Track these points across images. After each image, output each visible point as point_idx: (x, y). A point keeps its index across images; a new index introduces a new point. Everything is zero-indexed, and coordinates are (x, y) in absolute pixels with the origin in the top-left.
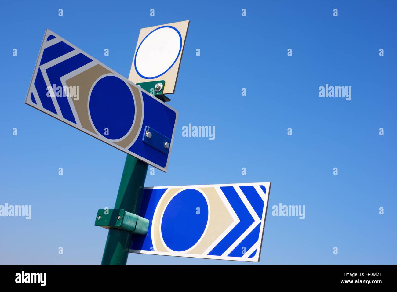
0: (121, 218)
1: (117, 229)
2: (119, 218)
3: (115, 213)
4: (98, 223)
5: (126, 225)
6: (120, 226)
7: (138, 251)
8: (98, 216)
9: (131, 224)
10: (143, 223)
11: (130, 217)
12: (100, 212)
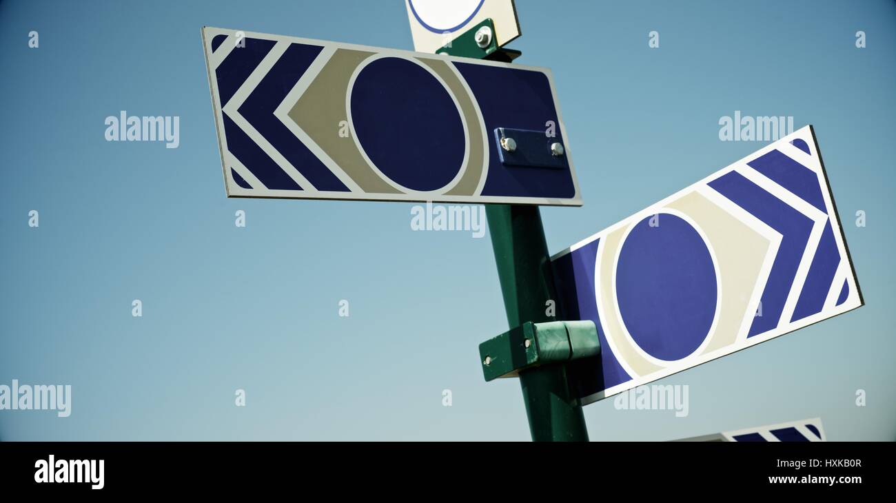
0: (532, 342)
1: (534, 367)
2: (528, 343)
3: (516, 337)
4: (491, 373)
5: (549, 351)
6: (539, 359)
7: (599, 394)
8: (483, 359)
9: (556, 346)
10: (583, 331)
11: (551, 332)
12: (486, 349)
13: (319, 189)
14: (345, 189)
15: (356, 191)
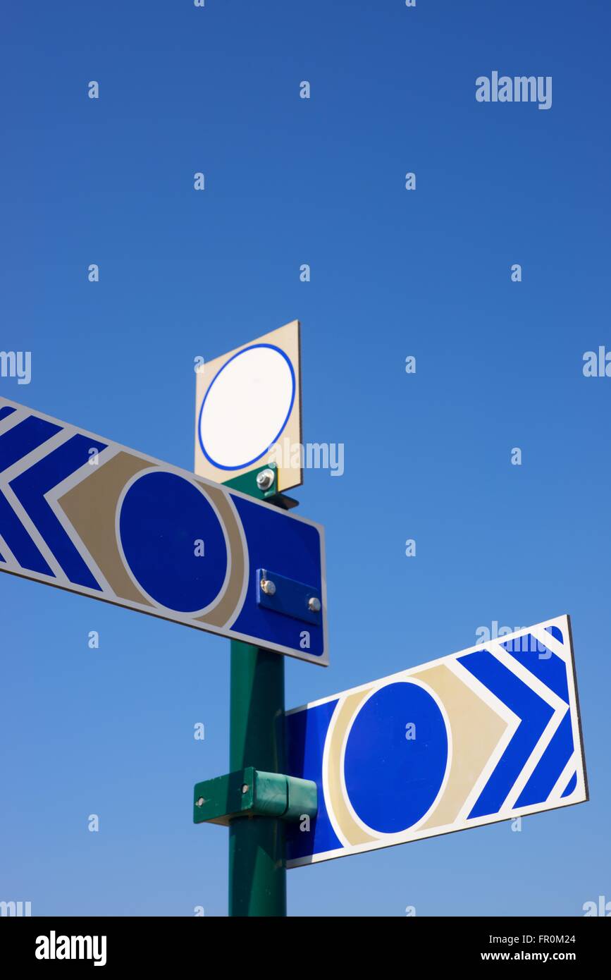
0: (250, 788)
1: (247, 816)
2: (245, 789)
3: (235, 780)
4: (201, 816)
5: (266, 802)
6: (253, 807)
7: (305, 859)
8: (197, 799)
9: (274, 797)
10: (303, 789)
11: (271, 782)
12: (201, 790)
13: (72, 580)
14: (97, 587)
15: (108, 593)
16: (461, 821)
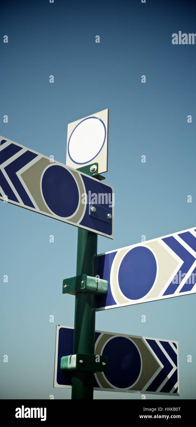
0: (84, 282)
1: (82, 292)
2: (82, 282)
3: (79, 278)
4: (65, 291)
5: (90, 287)
6: (85, 288)
7: (102, 308)
8: (64, 285)
9: (92, 285)
10: (103, 283)
11: (92, 280)
12: (65, 282)
13: (25, 204)
14: (34, 207)
15: (37, 209)
16: (160, 297)
